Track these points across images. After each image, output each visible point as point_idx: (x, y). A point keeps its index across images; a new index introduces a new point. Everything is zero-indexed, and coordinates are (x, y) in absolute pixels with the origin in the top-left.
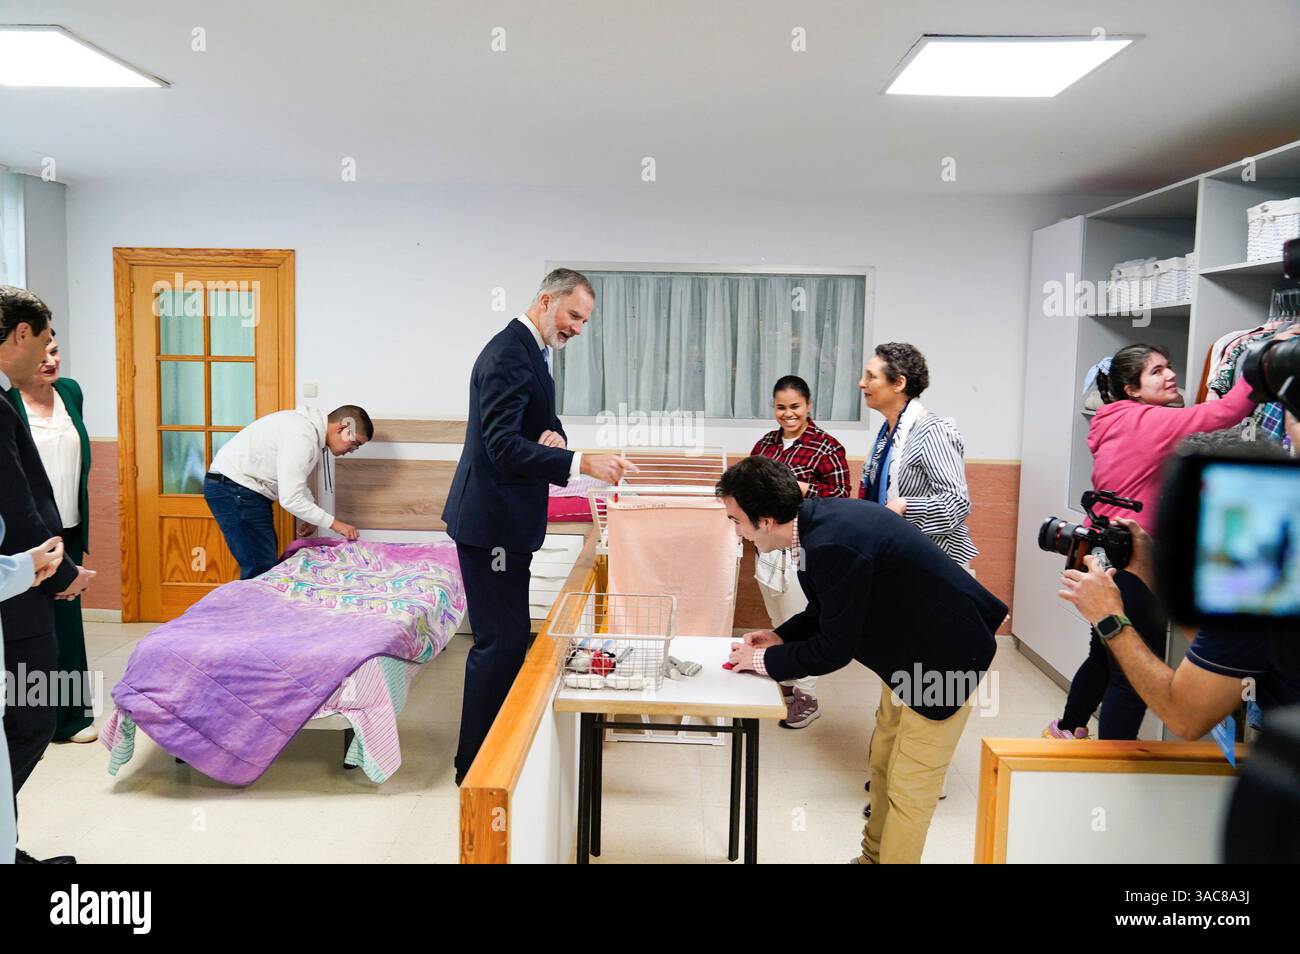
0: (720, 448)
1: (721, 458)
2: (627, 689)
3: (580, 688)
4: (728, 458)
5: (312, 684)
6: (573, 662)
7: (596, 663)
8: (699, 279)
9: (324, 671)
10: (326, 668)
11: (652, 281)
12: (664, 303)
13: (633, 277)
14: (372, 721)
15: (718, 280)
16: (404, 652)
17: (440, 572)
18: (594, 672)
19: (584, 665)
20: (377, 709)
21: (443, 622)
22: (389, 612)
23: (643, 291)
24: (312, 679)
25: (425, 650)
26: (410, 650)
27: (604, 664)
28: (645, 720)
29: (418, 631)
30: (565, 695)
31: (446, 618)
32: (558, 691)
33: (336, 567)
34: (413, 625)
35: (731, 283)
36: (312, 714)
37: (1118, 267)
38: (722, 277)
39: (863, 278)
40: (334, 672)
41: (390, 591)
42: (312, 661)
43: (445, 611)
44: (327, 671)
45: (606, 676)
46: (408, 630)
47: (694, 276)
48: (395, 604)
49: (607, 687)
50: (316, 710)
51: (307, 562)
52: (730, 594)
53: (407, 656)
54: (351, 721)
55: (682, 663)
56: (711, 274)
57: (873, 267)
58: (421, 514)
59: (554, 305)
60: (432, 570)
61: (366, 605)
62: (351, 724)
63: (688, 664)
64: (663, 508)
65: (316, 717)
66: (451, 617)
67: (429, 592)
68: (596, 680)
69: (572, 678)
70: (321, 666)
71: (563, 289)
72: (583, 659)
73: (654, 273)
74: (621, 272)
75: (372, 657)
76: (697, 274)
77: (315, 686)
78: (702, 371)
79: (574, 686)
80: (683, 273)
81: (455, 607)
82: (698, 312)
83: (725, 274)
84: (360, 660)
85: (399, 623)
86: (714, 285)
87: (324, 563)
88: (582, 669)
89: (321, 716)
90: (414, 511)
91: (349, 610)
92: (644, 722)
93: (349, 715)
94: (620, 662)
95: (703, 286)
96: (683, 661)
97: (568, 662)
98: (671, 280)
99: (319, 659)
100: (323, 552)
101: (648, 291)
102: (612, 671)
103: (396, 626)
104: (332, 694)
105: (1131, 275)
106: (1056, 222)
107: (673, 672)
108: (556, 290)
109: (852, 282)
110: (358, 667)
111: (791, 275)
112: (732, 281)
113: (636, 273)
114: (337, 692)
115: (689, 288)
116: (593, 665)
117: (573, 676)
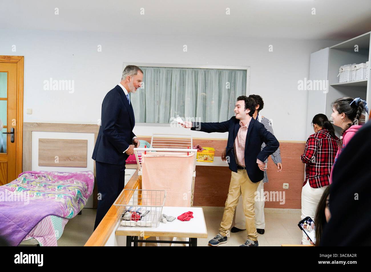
0: (190, 135)
1: (191, 139)
2: (145, 227)
3: (126, 226)
4: (193, 140)
5: (23, 226)
6: (124, 216)
7: (133, 216)
8: (183, 71)
9: (28, 221)
10: (29, 220)
11: (164, 71)
12: (169, 80)
13: (157, 69)
14: (47, 241)
15: (190, 71)
16: (61, 215)
17: (78, 183)
18: (133, 220)
19: (129, 217)
20: (49, 237)
21: (79, 203)
22: (56, 198)
23: (161, 74)
24: (23, 224)
25: (70, 213)
26: (64, 214)
27: (136, 217)
28: (158, 239)
29: (68, 206)
30: (121, 229)
31: (80, 201)
32: (118, 227)
33: (37, 181)
34: (65, 204)
35: (195, 72)
36: (23, 239)
37: (341, 67)
38: (192, 70)
39: (246, 71)
40: (32, 222)
41: (56, 190)
42: (23, 217)
43: (80, 198)
44: (29, 221)
45: (137, 222)
46: (63, 205)
47: (181, 69)
48: (59, 196)
49: (137, 226)
50: (25, 237)
51: (25, 179)
52: (189, 191)
53: (62, 216)
54: (39, 241)
55: (168, 217)
56: (188, 68)
57: (249, 67)
58: (73, 160)
59: (132, 80)
60: (75, 183)
61: (46, 196)
62: (38, 242)
63: (170, 217)
64: (164, 157)
65: (24, 240)
66: (82, 200)
67: (73, 191)
68: (133, 223)
69: (123, 222)
70: (27, 219)
71: (134, 73)
72: (129, 215)
73: (165, 68)
74: (153, 67)
75: (48, 215)
76: (182, 68)
77: (24, 227)
78: (184, 106)
79: (124, 225)
80: (177, 68)
81: (84, 197)
82: (183, 83)
83: (193, 68)
84: (43, 217)
85: (60, 202)
86: (189, 72)
87: (32, 180)
88: (128, 219)
89: (26, 239)
90: (70, 159)
91: (39, 198)
92: (157, 240)
93: (38, 239)
94: (143, 216)
95: (184, 73)
96: (168, 216)
97: (123, 215)
98: (172, 70)
99: (26, 217)
100: (33, 176)
101: (163, 76)
102: (140, 220)
103: (58, 204)
104: (31, 230)
105: (346, 70)
106: (319, 50)
107: (164, 220)
108: (131, 74)
109: (242, 72)
110: (42, 220)
111: (218, 69)
112: (195, 71)
113: (158, 67)
114: (33, 229)
115: (179, 73)
116: (132, 217)
117: (124, 221)
